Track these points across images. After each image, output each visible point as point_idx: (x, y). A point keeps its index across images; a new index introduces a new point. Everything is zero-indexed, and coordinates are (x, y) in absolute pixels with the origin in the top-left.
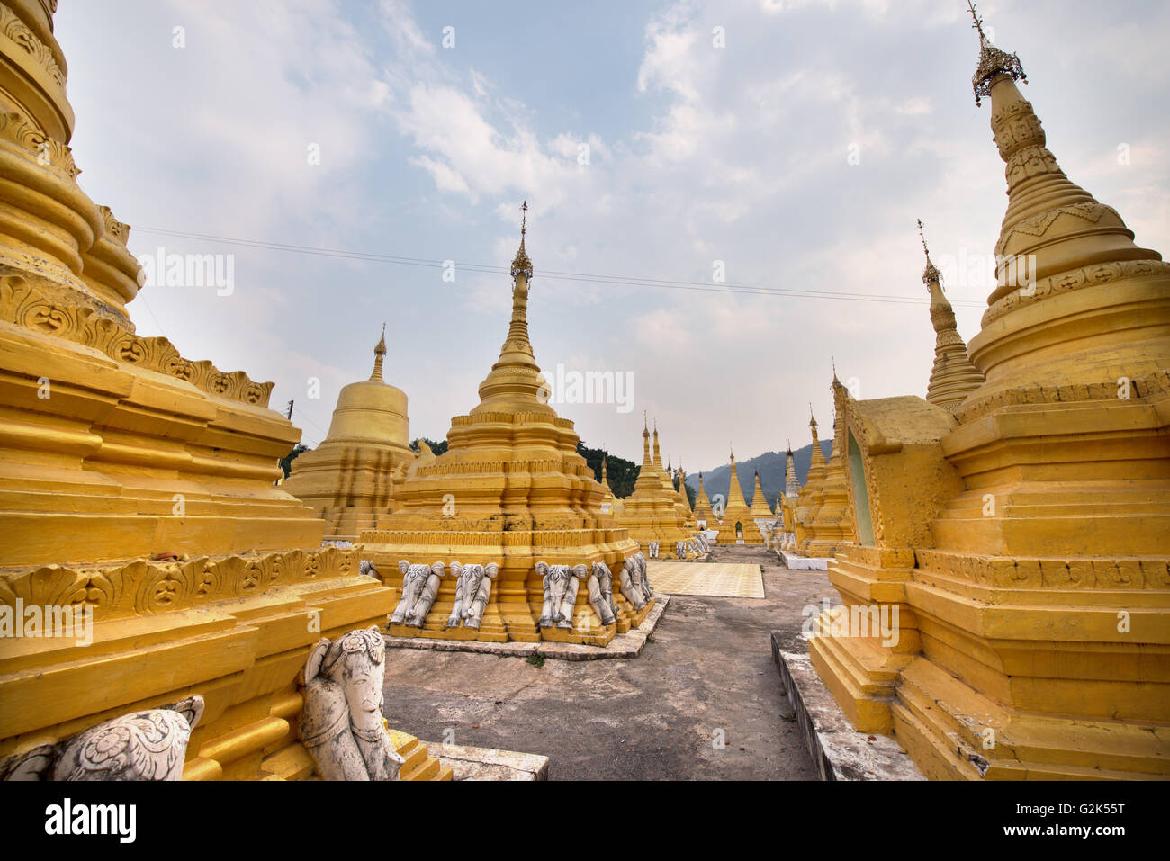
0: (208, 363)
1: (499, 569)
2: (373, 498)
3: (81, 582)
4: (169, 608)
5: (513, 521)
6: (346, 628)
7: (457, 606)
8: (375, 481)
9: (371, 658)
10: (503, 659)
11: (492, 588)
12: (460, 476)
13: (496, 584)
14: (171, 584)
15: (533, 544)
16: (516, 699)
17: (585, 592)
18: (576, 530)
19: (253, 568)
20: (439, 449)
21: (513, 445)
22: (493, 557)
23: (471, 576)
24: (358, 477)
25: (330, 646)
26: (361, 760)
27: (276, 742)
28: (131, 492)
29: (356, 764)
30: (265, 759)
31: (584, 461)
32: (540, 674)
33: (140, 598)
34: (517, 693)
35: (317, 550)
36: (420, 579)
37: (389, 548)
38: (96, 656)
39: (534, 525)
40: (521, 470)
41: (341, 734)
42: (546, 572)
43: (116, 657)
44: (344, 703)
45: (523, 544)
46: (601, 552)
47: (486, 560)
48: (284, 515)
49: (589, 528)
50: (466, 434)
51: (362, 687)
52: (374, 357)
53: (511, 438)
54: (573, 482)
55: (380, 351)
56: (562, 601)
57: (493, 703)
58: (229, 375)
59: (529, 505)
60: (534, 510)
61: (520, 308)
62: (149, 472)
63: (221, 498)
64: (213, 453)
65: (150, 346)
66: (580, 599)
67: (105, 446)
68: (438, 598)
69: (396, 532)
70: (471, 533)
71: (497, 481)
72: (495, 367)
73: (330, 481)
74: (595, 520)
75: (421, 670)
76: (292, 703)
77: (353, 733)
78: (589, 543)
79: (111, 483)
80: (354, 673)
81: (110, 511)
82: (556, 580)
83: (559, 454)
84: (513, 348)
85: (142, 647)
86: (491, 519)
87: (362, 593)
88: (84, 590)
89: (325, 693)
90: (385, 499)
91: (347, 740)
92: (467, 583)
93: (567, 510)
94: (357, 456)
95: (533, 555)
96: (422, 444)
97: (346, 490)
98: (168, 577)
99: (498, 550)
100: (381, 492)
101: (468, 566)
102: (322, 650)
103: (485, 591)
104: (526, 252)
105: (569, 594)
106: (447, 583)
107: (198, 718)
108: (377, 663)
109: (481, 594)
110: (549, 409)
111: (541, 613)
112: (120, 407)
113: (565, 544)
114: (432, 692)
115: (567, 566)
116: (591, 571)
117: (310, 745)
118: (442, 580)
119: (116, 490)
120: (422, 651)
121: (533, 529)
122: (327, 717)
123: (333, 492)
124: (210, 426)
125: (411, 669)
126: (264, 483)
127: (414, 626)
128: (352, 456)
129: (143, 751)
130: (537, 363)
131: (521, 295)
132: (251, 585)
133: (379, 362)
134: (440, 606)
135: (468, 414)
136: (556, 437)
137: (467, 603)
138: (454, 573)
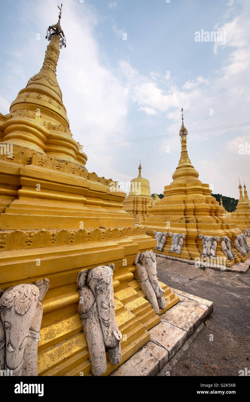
0: (104, 177)
1: (186, 236)
2: (143, 212)
3: (87, 233)
4: (104, 241)
5: (189, 220)
6: (145, 250)
7: (172, 246)
8: (143, 207)
9: (152, 260)
10: (190, 265)
11: (184, 241)
12: (169, 205)
13: (185, 241)
14: (104, 234)
15: (197, 228)
16: (196, 279)
17: (220, 247)
18: (214, 224)
19: (120, 231)
20: (161, 196)
21: (186, 194)
22: (183, 232)
23: (176, 237)
24: (138, 206)
25: (141, 255)
26: (152, 288)
27: (130, 278)
28: (93, 211)
29: (151, 289)
30: (128, 282)
31: (215, 199)
32: (204, 273)
33: (99, 237)
34: (197, 277)
35: (134, 227)
36: (160, 236)
37: (150, 227)
38: (92, 251)
39: (197, 222)
40: (190, 203)
41: (146, 280)
42: (203, 238)
43: (96, 252)
44: (146, 271)
45: (193, 228)
46: (225, 232)
47: (181, 232)
48: (125, 217)
49: (219, 223)
50: (169, 191)
51: (151, 267)
52: (138, 170)
53: (185, 192)
54: (211, 207)
55: (140, 168)
56: (210, 249)
57: (189, 279)
58: (108, 180)
59: (194, 215)
60: (196, 217)
61: (184, 147)
62: (96, 206)
63: (111, 213)
64: (107, 201)
65: (92, 175)
66: (218, 249)
67: (87, 200)
68: (166, 243)
69: (151, 222)
70: (175, 223)
71: (182, 207)
72: (177, 168)
73: (131, 207)
74: (222, 221)
75: (163, 264)
76: (133, 269)
77: (149, 280)
78: (220, 229)
79: (89, 209)
80: (148, 264)
81: (90, 216)
82: (208, 241)
83: (204, 196)
84: (183, 161)
85: (101, 250)
86: (181, 219)
87: (147, 240)
88: (88, 235)
89: (141, 267)
90: (146, 212)
91: (148, 281)
92: (175, 239)
93: (210, 217)
94: (137, 200)
95: (198, 232)
96: (155, 195)
97: (135, 210)
98: (103, 233)
99: (185, 229)
100: (145, 210)
101: (175, 234)
102: (139, 255)
103: (181, 242)
104: (184, 126)
105: (213, 247)
106: (169, 239)
107: (113, 269)
108: (154, 262)
109: (180, 243)
110: (199, 181)
111: (202, 252)
112: (88, 191)
113: (210, 229)
114: (168, 272)
115: (212, 237)
116: (222, 239)
117: (138, 281)
118: (167, 237)
119: (90, 211)
120: (163, 258)
121: (197, 223)
122: (142, 274)
123: (132, 210)
124: (106, 194)
125: (160, 263)
126: (119, 208)
127: (160, 251)
128: (136, 200)
129: (104, 275)
130: (192, 165)
131: (184, 142)
132: (120, 236)
133: (140, 172)
134: (167, 245)
135: (169, 185)
136: (202, 190)
137: (176, 245)
138: (170, 236)
